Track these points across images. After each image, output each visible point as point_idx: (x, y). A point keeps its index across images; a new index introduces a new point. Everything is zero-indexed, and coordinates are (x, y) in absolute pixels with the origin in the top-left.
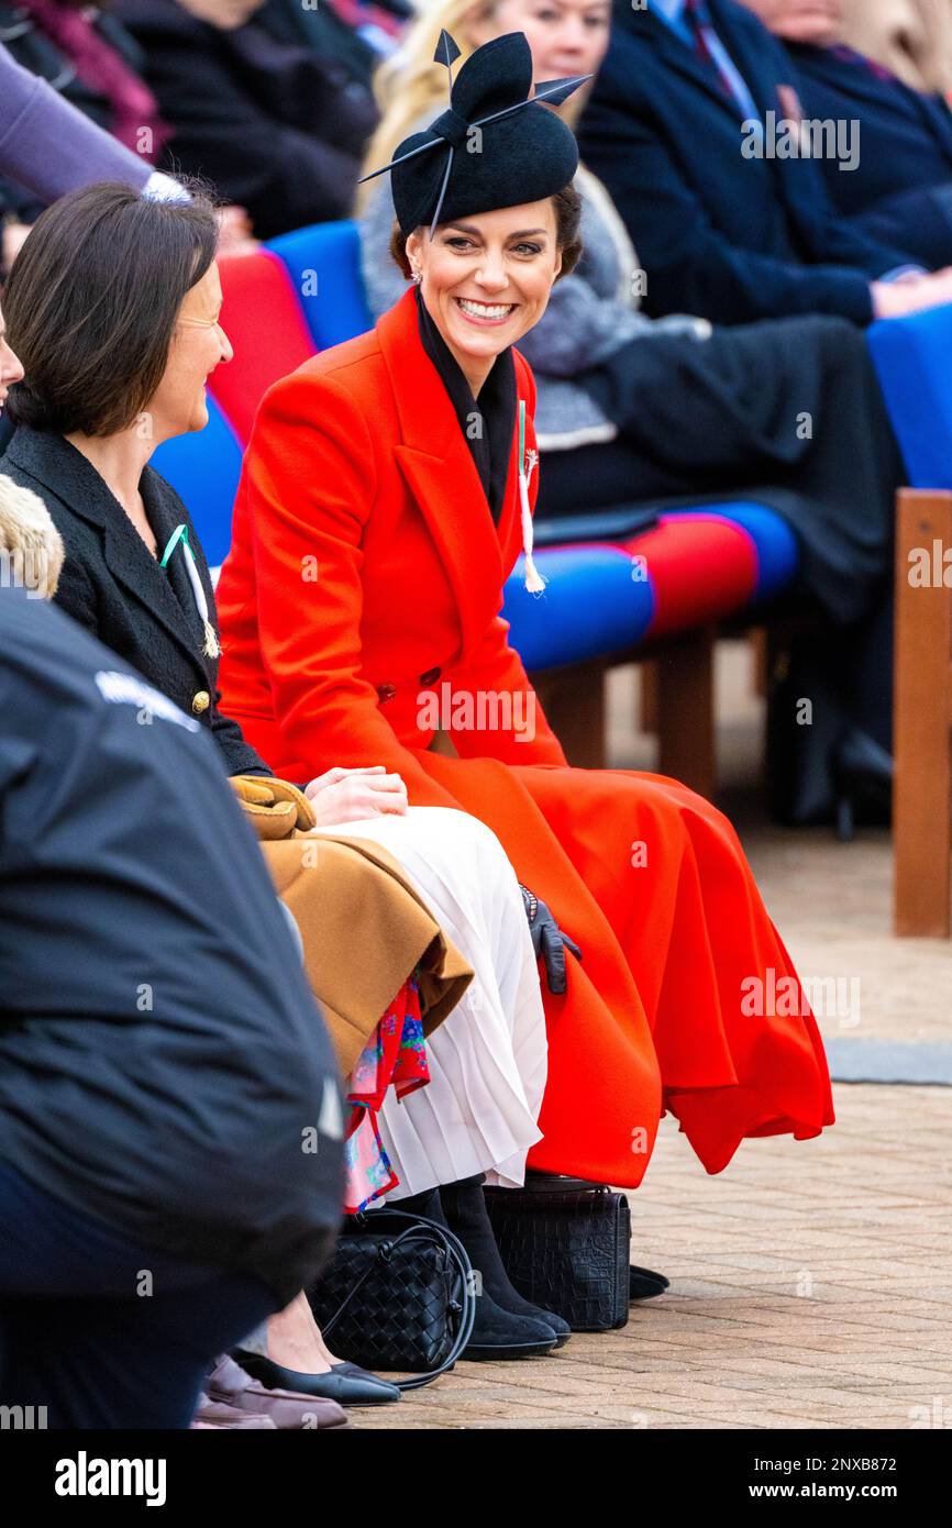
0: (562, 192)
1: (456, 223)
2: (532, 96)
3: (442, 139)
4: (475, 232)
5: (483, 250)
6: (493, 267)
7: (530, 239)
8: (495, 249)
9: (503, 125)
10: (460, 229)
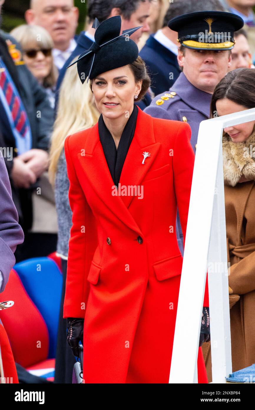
0: (133, 63)
1: (98, 77)
2: (121, 35)
3: (91, 51)
4: (103, 79)
5: (107, 84)
6: (110, 89)
7: (121, 79)
8: (110, 84)
9: (110, 45)
10: (99, 79)
